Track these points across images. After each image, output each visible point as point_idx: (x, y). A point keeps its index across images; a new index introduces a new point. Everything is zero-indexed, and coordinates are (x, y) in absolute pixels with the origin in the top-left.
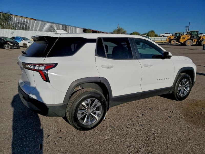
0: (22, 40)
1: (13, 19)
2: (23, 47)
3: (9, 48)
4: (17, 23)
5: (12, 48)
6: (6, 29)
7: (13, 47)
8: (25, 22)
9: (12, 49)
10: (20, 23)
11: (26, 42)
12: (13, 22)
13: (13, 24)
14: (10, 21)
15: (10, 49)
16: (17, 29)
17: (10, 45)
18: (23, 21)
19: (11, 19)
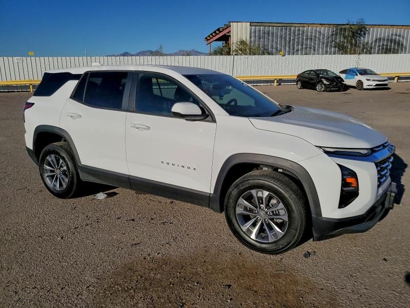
0: (357, 75)
1: (369, 34)
2: (356, 88)
3: (323, 89)
4: (376, 40)
5: (328, 89)
6: (350, 54)
7: (329, 87)
8: (396, 35)
9: (326, 91)
10: (384, 40)
11: (363, 78)
12: (368, 38)
13: (368, 43)
14: (362, 38)
15: (324, 91)
16: (374, 53)
17: (325, 85)
18: (392, 35)
19: (365, 34)
